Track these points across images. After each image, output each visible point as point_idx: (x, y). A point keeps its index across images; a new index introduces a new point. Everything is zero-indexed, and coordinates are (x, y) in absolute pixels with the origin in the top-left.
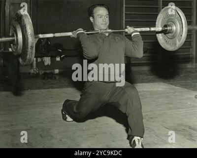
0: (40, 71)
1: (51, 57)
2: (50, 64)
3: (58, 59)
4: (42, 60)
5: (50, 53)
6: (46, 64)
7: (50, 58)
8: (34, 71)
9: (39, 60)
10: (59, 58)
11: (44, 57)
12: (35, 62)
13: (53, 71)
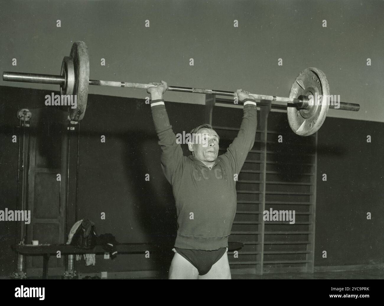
0: (79, 275)
1: (97, 254)
2: (94, 264)
3: (107, 257)
4: (83, 258)
5: (95, 249)
6: (88, 264)
7: (94, 255)
8: (70, 274)
9: (78, 257)
10: (109, 256)
11: (85, 253)
12: (72, 261)
13: (98, 274)
